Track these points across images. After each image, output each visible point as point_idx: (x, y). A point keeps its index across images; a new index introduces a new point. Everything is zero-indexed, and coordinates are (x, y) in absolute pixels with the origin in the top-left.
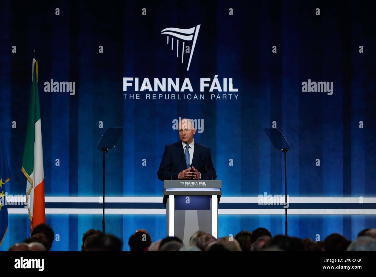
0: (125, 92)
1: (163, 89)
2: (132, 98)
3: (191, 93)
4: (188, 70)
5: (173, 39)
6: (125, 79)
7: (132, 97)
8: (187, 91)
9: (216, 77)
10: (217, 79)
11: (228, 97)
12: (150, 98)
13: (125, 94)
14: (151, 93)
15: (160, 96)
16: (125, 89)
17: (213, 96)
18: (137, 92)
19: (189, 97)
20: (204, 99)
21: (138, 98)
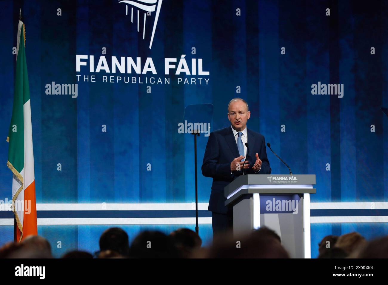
5: (132, 9)
14: (109, 75)
15: (119, 79)
17: (180, 80)
18: (92, 74)
19: (152, 81)
20: (169, 83)
21: (93, 80)
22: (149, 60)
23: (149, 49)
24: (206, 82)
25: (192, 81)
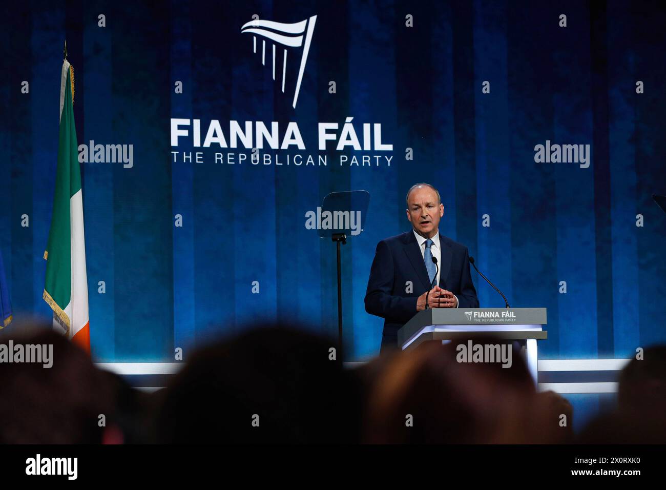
0: (175, 149)
1: (248, 143)
2: (188, 160)
3: (301, 152)
4: (294, 105)
5: (264, 42)
6: (175, 122)
7: (189, 158)
8: (293, 148)
9: (350, 121)
10: (351, 124)
11: (373, 161)
12: (222, 162)
13: (175, 153)
14: (225, 151)
15: (242, 158)
16: (174, 142)
17: (344, 159)
18: (198, 149)
19: (298, 160)
20: (325, 164)
21: (199, 160)
22: (293, 127)
23: (293, 107)
24: (388, 162)
25: (364, 161)
